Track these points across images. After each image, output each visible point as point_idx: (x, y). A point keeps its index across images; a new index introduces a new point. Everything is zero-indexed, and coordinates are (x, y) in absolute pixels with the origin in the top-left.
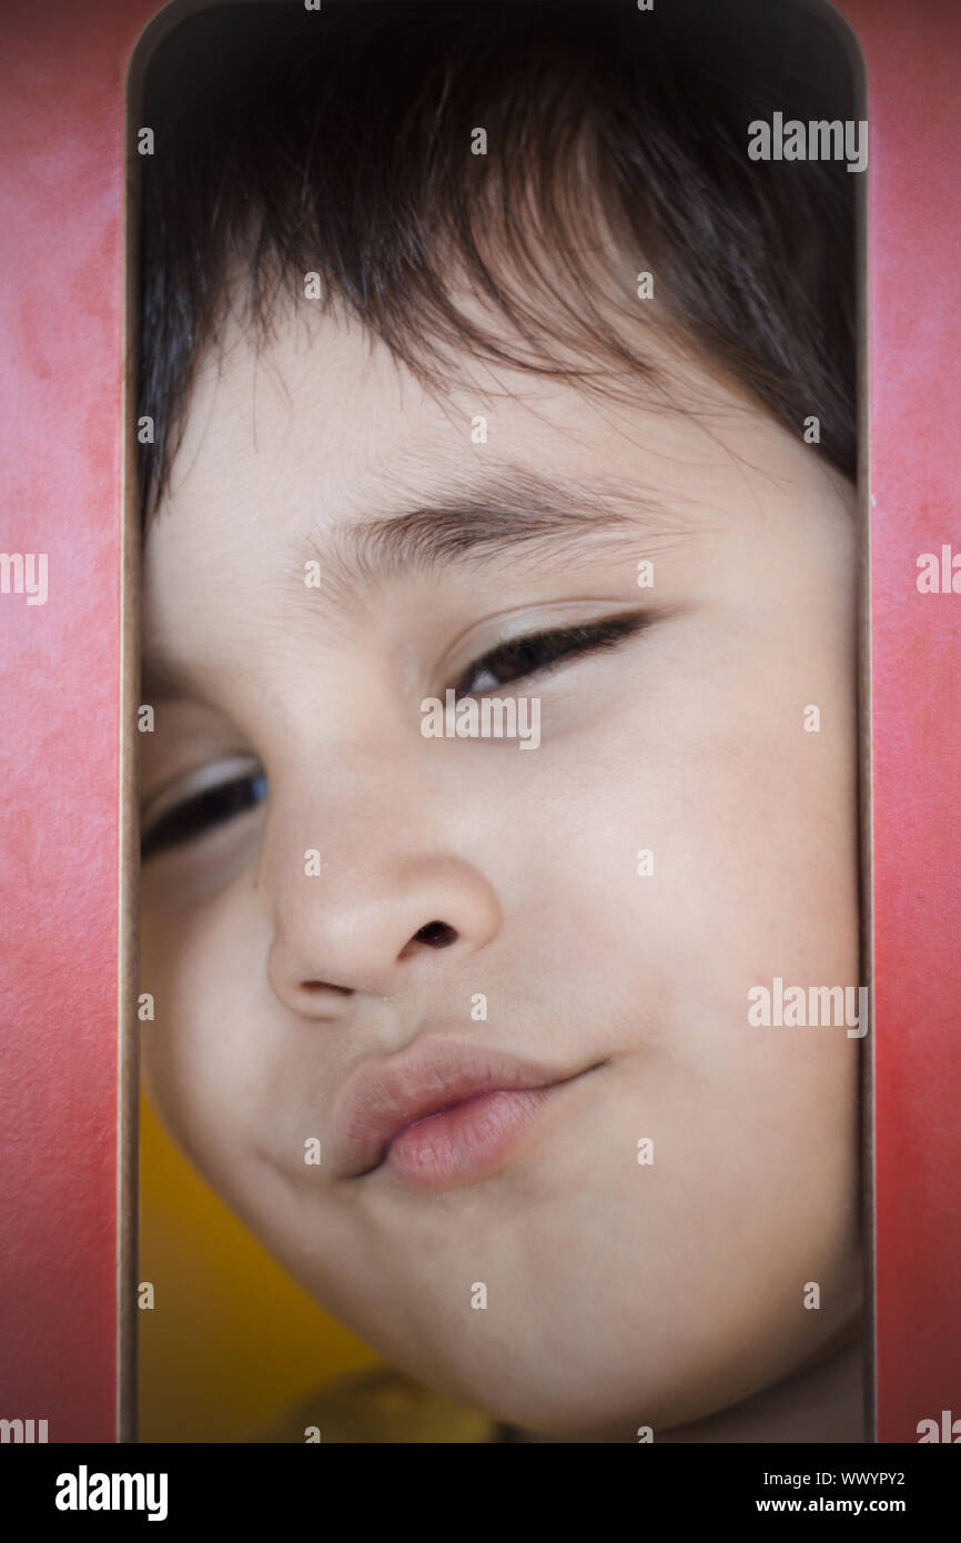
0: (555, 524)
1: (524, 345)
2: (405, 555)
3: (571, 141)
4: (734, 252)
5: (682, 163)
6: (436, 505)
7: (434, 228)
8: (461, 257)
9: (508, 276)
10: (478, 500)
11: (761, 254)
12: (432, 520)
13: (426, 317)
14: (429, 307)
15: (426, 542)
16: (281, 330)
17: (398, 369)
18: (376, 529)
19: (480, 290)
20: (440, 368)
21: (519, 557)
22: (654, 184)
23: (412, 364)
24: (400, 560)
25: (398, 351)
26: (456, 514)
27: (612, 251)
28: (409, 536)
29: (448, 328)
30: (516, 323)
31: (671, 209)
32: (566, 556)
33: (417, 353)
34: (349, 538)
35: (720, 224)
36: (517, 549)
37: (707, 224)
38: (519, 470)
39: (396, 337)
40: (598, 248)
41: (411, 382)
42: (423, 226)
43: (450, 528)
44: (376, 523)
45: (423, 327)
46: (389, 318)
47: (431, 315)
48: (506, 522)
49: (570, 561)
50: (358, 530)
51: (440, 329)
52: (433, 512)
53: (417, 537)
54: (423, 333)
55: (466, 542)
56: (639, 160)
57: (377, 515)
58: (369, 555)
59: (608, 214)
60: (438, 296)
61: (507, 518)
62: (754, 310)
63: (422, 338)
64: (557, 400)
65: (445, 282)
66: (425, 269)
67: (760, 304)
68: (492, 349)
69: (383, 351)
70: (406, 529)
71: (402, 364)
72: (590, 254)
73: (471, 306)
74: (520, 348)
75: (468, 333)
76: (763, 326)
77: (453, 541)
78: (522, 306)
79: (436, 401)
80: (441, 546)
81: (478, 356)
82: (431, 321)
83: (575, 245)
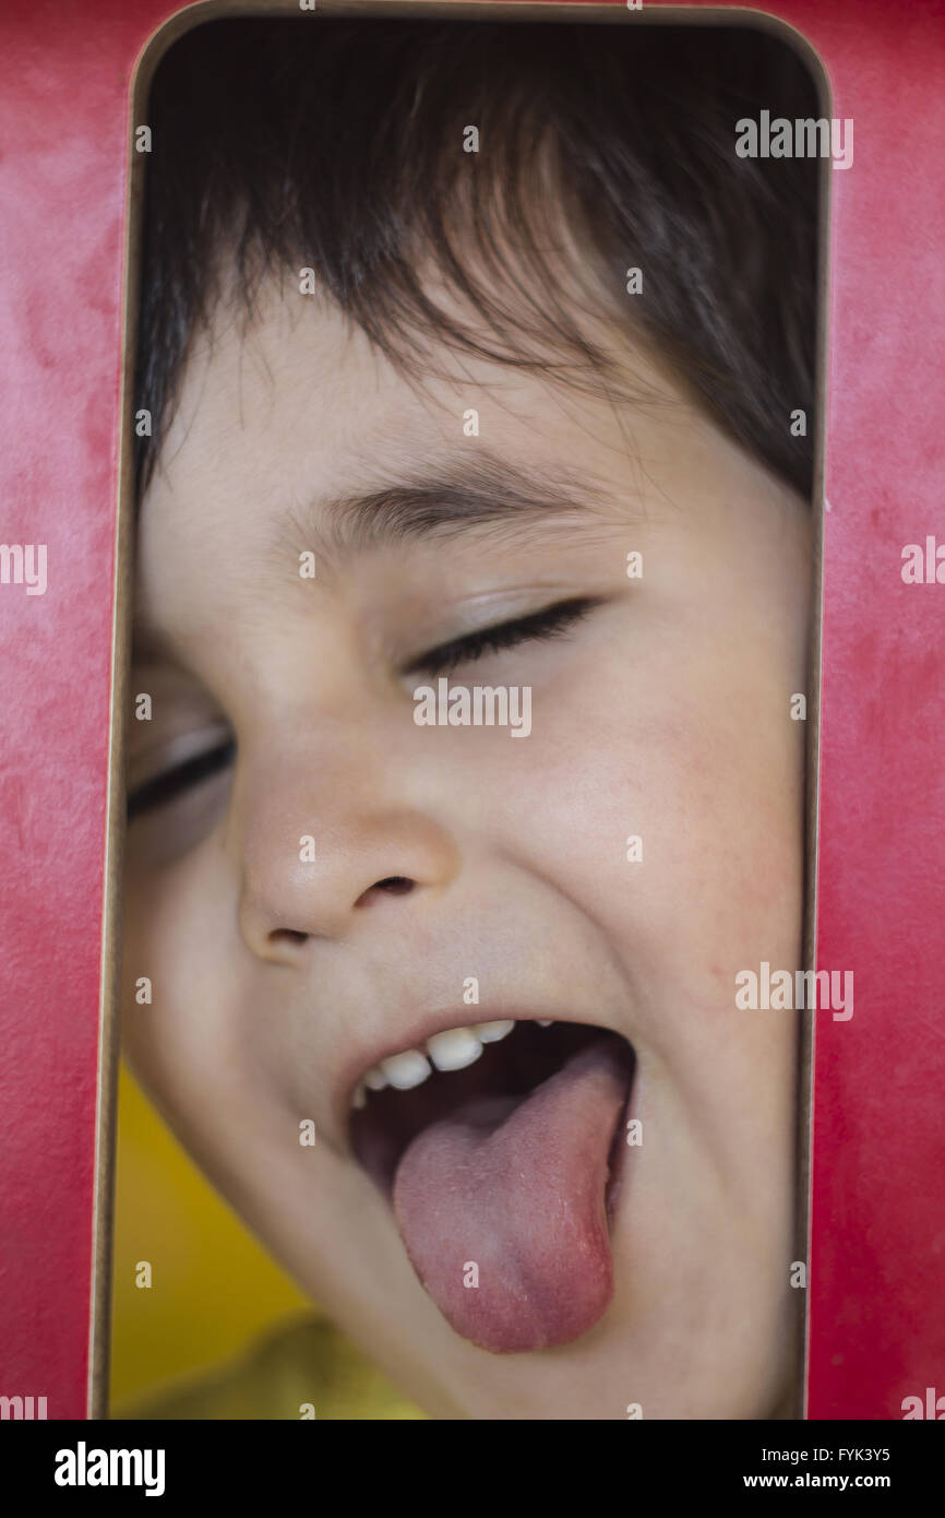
0: (516, 509)
1: (493, 335)
2: (375, 532)
3: (534, 148)
4: (683, 256)
5: (638, 172)
6: (408, 485)
7: (408, 222)
8: (434, 252)
9: (477, 270)
10: (446, 482)
11: (709, 259)
12: (405, 498)
13: (401, 306)
14: (404, 297)
15: (395, 520)
16: (267, 314)
17: (374, 355)
18: (351, 505)
19: (450, 282)
20: (413, 353)
21: (481, 537)
22: (611, 189)
23: (388, 349)
24: (372, 536)
25: (375, 337)
26: (425, 494)
27: (573, 251)
28: (381, 513)
29: (422, 317)
30: (485, 314)
31: (625, 212)
32: (521, 539)
33: (393, 339)
34: (326, 514)
35: (672, 228)
36: (479, 530)
37: (660, 230)
38: (486, 455)
39: (372, 324)
40: (559, 249)
41: (387, 368)
42: (397, 220)
43: (419, 508)
44: (352, 500)
45: (399, 316)
46: (367, 307)
47: (406, 305)
48: (470, 503)
49: (525, 543)
50: (335, 505)
51: (413, 317)
52: (404, 491)
53: (388, 515)
54: (399, 322)
55: (432, 520)
56: (597, 166)
57: (353, 493)
58: (343, 528)
59: (570, 218)
60: (412, 287)
61: (472, 500)
62: (701, 311)
63: (397, 326)
64: (524, 390)
65: (420, 274)
66: (400, 262)
67: (707, 305)
68: (460, 337)
69: (361, 338)
70: (379, 505)
71: (378, 349)
72: (553, 254)
73: (442, 297)
74: (489, 338)
75: (439, 322)
76: (709, 325)
77: (420, 519)
78: (493, 302)
79: (409, 384)
80: (410, 523)
81: (447, 344)
82: (405, 310)
83: (538, 244)
